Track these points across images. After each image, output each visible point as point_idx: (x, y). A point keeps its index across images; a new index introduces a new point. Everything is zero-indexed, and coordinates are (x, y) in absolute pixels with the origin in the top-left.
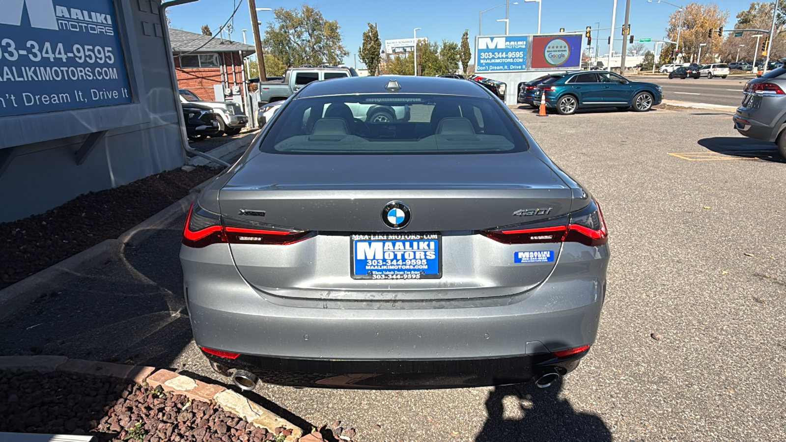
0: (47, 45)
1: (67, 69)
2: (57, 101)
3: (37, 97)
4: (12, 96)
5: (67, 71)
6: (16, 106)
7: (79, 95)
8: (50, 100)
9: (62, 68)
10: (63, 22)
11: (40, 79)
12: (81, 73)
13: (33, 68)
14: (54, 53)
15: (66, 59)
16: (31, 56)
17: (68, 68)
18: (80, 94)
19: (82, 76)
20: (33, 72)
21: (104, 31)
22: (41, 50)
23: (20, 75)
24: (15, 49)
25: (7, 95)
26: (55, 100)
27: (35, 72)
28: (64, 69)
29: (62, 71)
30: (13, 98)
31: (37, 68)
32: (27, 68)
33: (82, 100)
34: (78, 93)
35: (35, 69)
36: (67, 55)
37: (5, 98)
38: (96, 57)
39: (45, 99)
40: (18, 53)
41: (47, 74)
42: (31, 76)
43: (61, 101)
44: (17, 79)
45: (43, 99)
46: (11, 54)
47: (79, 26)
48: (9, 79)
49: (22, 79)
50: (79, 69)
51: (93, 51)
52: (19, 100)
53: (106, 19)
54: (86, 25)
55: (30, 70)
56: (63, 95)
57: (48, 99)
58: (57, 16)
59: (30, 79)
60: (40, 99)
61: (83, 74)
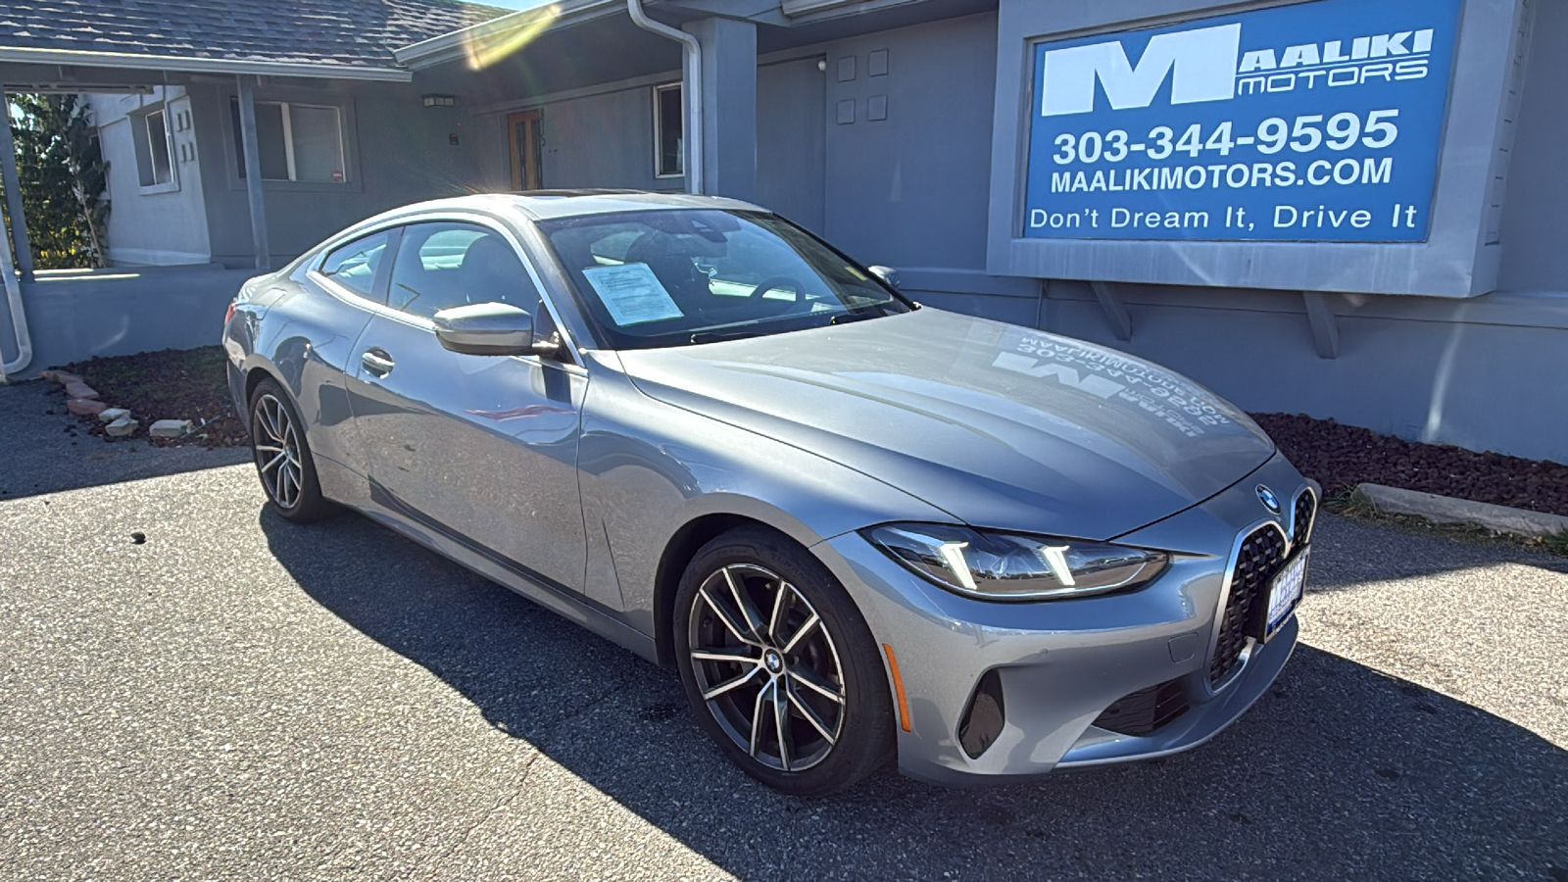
0: (1195, 130)
1: (1224, 167)
2: (1177, 225)
3: (1137, 216)
4: (1095, 211)
5: (1223, 174)
6: (1094, 225)
7: (1234, 218)
8: (1162, 221)
9: (1210, 168)
10: (1252, 81)
11: (1155, 187)
12: (1256, 175)
13: (1147, 171)
14: (1203, 140)
15: (1230, 149)
16: (1151, 153)
17: (1228, 168)
18: (1240, 213)
19: (1261, 181)
20: (1145, 178)
21: (1386, 74)
22: (1174, 141)
23: (1120, 181)
24: (1125, 144)
25: (1087, 211)
26: (1174, 220)
27: (1149, 179)
28: (1217, 169)
29: (1210, 175)
30: (1095, 214)
31: (1156, 171)
32: (1136, 171)
33: (1240, 225)
34: (1234, 212)
35: (1151, 174)
36: (1235, 142)
37: (1082, 214)
38: (1326, 137)
39: (1152, 220)
40: (1129, 148)
41: (1170, 179)
42: (1140, 184)
43: (1186, 225)
44: (1112, 188)
45: (1147, 220)
46: (1116, 152)
47: (1297, 78)
48: (1098, 189)
49: (1120, 188)
50: (1256, 167)
51: (1321, 127)
52: (1105, 218)
53: (1408, 43)
54: (1324, 72)
55: (1140, 173)
56: (1195, 214)
57: (1159, 218)
58: (1238, 73)
59: (1135, 187)
60: (1142, 220)
61: (1267, 176)
